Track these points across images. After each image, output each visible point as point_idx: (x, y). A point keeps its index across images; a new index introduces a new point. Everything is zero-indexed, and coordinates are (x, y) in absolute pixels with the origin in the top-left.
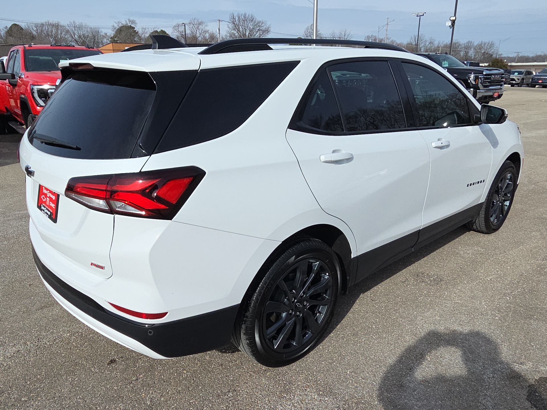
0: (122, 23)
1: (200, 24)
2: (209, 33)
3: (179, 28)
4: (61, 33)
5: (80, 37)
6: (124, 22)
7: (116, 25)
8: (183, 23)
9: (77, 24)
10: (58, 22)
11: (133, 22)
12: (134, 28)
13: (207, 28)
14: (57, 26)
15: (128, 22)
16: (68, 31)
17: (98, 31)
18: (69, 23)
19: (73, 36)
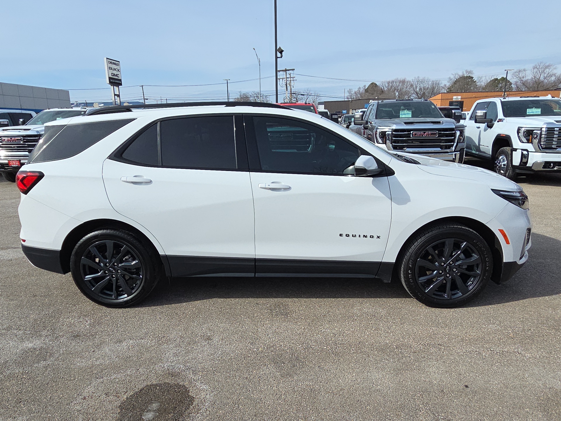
0: (459, 74)
1: (547, 67)
2: (555, 76)
3: (519, 74)
4: (406, 88)
5: (420, 89)
6: (461, 73)
7: (452, 77)
8: (505, 70)
9: (421, 78)
10: (405, 78)
11: (470, 72)
12: (472, 78)
13: (555, 71)
14: (403, 82)
15: (465, 73)
16: (412, 85)
17: (439, 84)
18: (414, 79)
19: (415, 89)
